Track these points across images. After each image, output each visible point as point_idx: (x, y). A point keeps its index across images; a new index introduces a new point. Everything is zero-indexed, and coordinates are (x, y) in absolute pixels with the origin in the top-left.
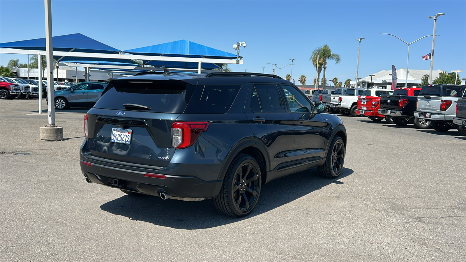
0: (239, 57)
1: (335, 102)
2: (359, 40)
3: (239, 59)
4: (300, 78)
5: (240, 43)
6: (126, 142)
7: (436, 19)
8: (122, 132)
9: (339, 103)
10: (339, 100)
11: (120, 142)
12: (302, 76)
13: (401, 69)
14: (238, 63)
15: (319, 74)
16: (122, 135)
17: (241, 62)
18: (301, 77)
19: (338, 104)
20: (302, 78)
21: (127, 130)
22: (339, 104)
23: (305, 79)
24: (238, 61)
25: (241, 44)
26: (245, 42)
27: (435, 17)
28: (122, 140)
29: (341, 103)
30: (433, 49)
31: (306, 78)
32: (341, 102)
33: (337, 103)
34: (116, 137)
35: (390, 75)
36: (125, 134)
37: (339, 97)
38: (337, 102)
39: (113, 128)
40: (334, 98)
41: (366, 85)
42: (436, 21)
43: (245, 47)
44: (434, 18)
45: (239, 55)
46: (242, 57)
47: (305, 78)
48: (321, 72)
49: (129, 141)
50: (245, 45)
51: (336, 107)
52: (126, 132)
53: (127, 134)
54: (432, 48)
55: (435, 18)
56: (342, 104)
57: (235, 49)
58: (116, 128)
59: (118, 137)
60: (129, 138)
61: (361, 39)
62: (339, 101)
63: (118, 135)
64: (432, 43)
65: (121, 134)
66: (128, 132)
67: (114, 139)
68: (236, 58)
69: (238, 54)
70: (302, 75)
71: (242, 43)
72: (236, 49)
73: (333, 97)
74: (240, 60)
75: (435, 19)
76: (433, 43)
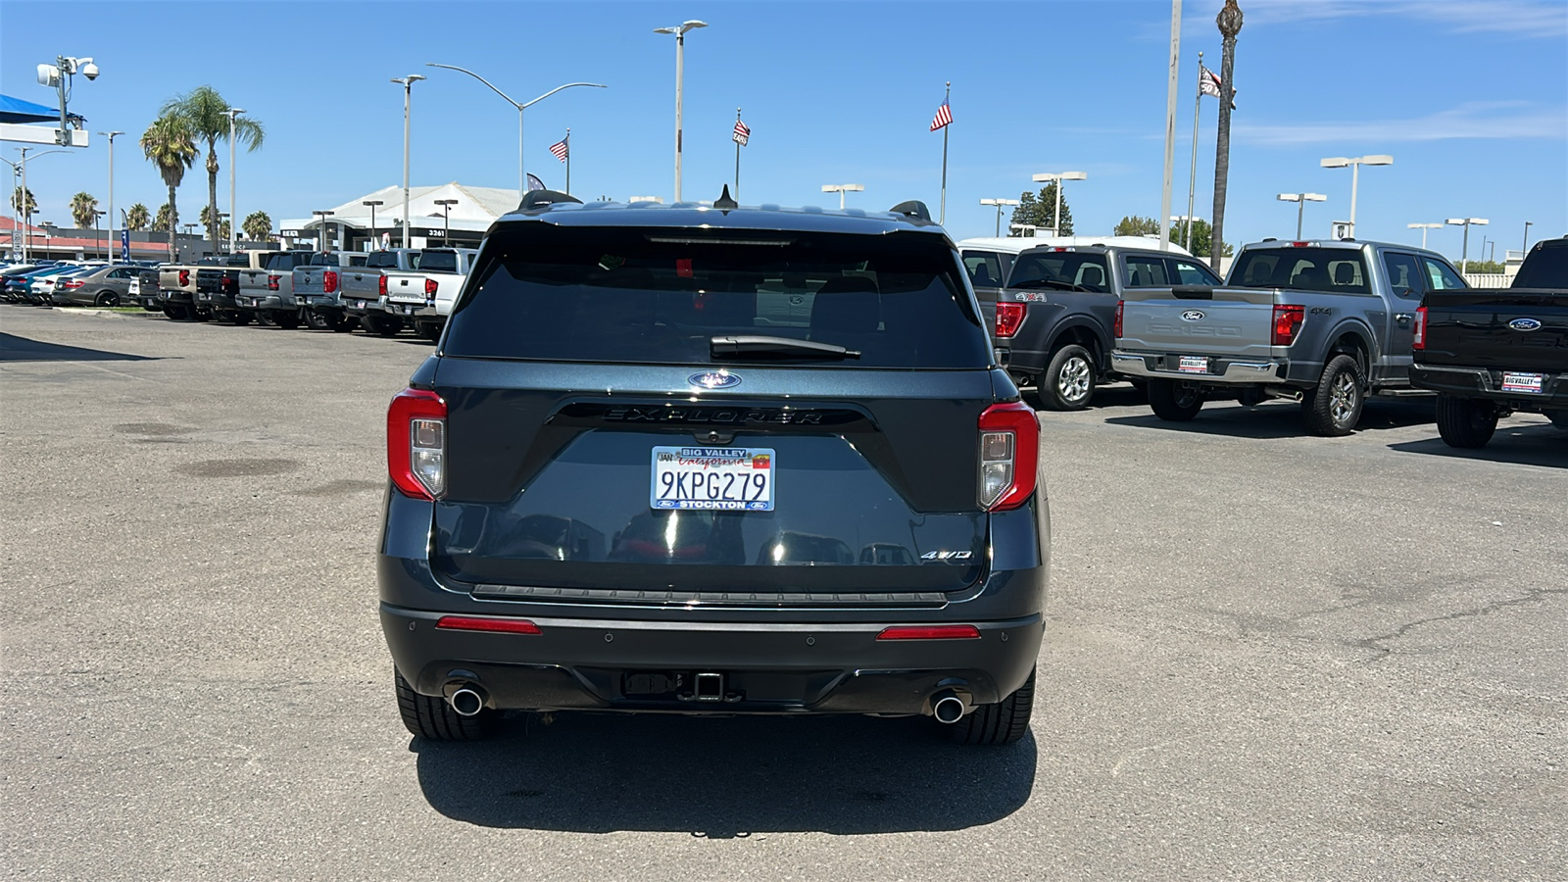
0: (70, 117)
1: (408, 295)
2: (406, 81)
3: (69, 126)
4: (72, 201)
5: (71, 59)
6: (748, 502)
7: (682, 39)
8: (716, 462)
9: (428, 299)
10: (426, 289)
11: (715, 505)
12: (81, 195)
13: (451, 185)
14: (65, 140)
15: (172, 190)
16: (721, 475)
17: (80, 137)
18: (76, 199)
19: (425, 305)
20: (81, 203)
21: (748, 450)
22: (429, 302)
23: (95, 208)
24: (68, 133)
25: (77, 67)
26: (90, 60)
27: (677, 31)
28: (720, 497)
29: (436, 300)
30: (680, 131)
31: (98, 204)
32: (433, 297)
33: (423, 301)
34: (680, 484)
35: (436, 202)
36: (737, 469)
37: (424, 280)
38: (417, 296)
39: (656, 450)
40: (405, 283)
41: (341, 235)
42: (681, 44)
43: (92, 77)
44: (676, 34)
45: (69, 111)
46: (81, 119)
47: (94, 203)
48: (178, 185)
49: (766, 496)
50: (91, 69)
51: (416, 313)
52: (742, 460)
53: (747, 467)
54: (675, 129)
55: (679, 33)
56: (437, 302)
57: (45, 82)
58: (679, 449)
59: (694, 485)
60: (762, 487)
61: (413, 79)
62: (427, 292)
63: (690, 476)
64: (675, 112)
65: (711, 469)
66: (754, 461)
67: (672, 495)
68: (58, 119)
69: (65, 103)
70: (80, 192)
71: (79, 62)
72: (55, 82)
73: (400, 280)
74: (73, 131)
75: (679, 36)
76: (677, 113)
